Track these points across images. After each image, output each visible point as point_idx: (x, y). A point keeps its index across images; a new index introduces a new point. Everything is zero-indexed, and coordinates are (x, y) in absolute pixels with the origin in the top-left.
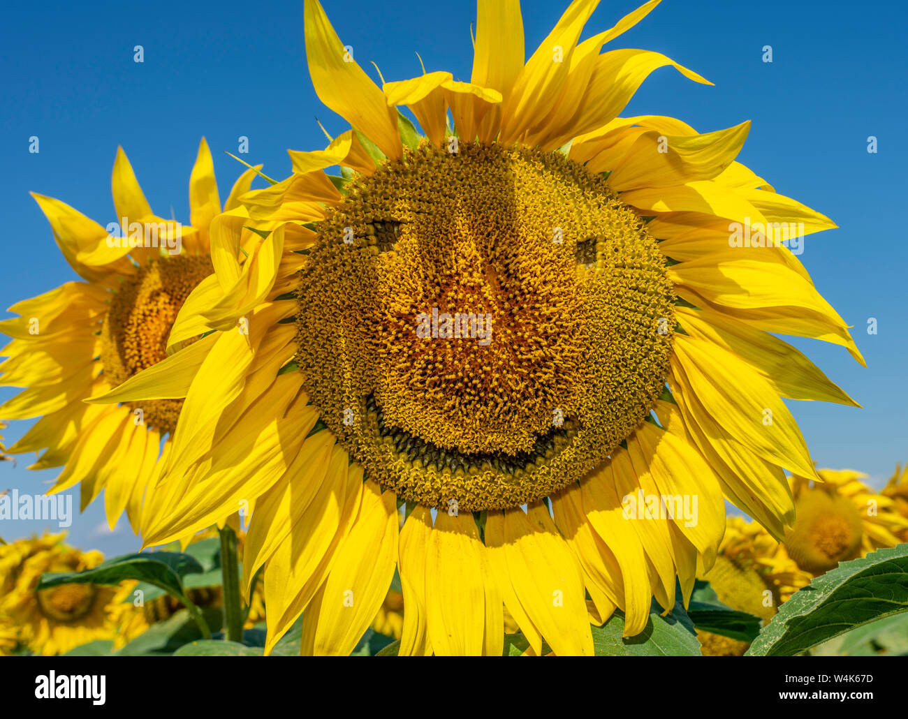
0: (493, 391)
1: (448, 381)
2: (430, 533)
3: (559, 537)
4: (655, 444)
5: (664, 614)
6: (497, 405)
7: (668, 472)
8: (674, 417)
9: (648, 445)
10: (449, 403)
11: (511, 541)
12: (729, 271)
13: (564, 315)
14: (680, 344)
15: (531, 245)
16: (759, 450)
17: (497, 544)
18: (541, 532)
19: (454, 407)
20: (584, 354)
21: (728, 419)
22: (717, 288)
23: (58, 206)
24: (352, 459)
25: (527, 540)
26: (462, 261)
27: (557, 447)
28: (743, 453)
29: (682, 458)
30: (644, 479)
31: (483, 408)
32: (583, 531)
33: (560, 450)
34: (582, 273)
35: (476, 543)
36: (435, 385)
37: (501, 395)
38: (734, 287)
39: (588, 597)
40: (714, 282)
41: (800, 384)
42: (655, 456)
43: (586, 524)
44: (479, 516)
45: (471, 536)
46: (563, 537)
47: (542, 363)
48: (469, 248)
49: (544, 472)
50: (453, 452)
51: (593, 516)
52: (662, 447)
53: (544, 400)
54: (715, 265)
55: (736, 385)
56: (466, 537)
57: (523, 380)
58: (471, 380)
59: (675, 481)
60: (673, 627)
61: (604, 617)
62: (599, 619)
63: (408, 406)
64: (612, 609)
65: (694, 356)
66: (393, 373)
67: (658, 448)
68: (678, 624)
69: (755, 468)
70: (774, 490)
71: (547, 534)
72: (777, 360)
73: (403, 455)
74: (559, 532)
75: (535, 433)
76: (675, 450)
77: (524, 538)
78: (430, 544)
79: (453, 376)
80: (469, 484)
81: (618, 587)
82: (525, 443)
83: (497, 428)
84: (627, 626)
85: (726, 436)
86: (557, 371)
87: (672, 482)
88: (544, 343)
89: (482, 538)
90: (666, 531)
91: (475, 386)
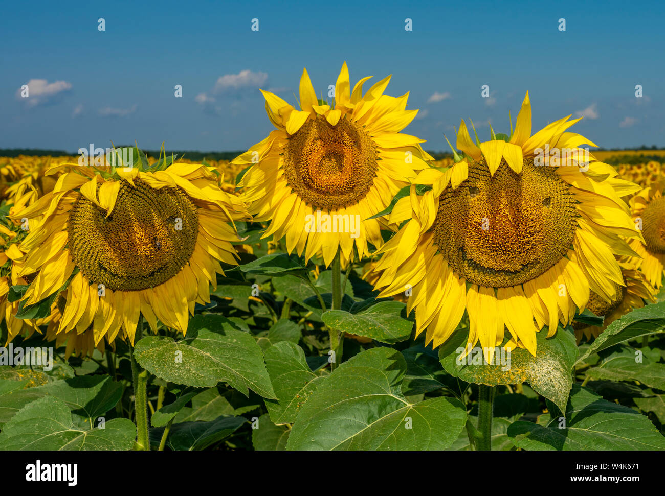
0: (509, 251)
1: (493, 247)
2: (477, 295)
3: (525, 297)
4: (565, 265)
5: (564, 327)
6: (509, 256)
7: (569, 276)
8: (573, 255)
9: (563, 266)
10: (492, 254)
11: (507, 299)
12: (599, 210)
13: (538, 226)
14: (578, 231)
15: (528, 201)
16: (604, 274)
17: (501, 299)
18: (519, 296)
19: (493, 255)
20: (543, 239)
21: (594, 262)
22: (594, 216)
23: (272, 96)
24: (449, 265)
25: (513, 298)
26: (502, 206)
27: (529, 268)
28: (598, 274)
29: (575, 272)
30: (560, 278)
31: (505, 256)
32: (535, 295)
33: (530, 269)
34: (545, 210)
35: (494, 298)
36: (487, 247)
37: (511, 253)
38: (600, 217)
39: (534, 320)
40: (593, 214)
41: (622, 249)
42: (565, 270)
43: (536, 293)
44: (495, 288)
45: (492, 296)
46: (527, 297)
47: (528, 242)
48: (505, 201)
49: (523, 277)
50: (491, 269)
51: (539, 291)
52: (568, 266)
53: (527, 254)
54: (594, 207)
55: (598, 250)
56: (491, 297)
57: (520, 248)
58: (501, 247)
59: (572, 280)
60: (566, 332)
61: (540, 328)
62: (539, 330)
63: (476, 253)
64: (543, 325)
65: (584, 238)
66: (472, 241)
67: (566, 267)
68: (568, 331)
69: (602, 280)
70: (609, 288)
71: (521, 297)
72: (614, 241)
73: (471, 268)
74: (525, 295)
75: (522, 264)
76: (573, 269)
77: (512, 298)
78: (477, 300)
79: (495, 246)
80: (495, 280)
81: (547, 317)
82: (518, 267)
83: (509, 262)
84: (549, 333)
85: (593, 268)
86: (533, 245)
87: (571, 281)
88: (529, 236)
89: (496, 297)
90: (567, 299)
91: (502, 249)
